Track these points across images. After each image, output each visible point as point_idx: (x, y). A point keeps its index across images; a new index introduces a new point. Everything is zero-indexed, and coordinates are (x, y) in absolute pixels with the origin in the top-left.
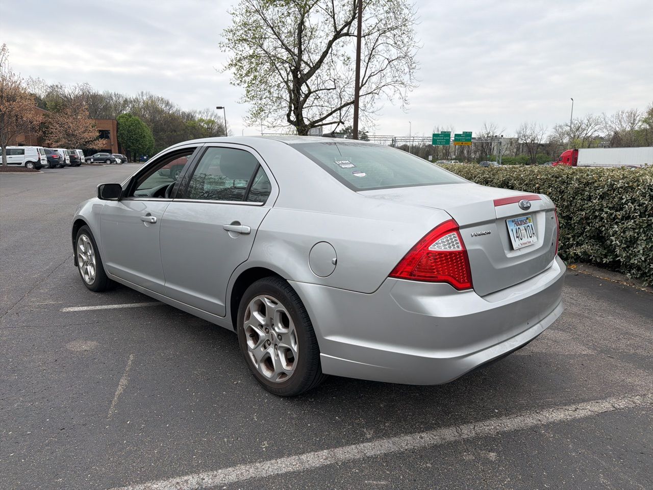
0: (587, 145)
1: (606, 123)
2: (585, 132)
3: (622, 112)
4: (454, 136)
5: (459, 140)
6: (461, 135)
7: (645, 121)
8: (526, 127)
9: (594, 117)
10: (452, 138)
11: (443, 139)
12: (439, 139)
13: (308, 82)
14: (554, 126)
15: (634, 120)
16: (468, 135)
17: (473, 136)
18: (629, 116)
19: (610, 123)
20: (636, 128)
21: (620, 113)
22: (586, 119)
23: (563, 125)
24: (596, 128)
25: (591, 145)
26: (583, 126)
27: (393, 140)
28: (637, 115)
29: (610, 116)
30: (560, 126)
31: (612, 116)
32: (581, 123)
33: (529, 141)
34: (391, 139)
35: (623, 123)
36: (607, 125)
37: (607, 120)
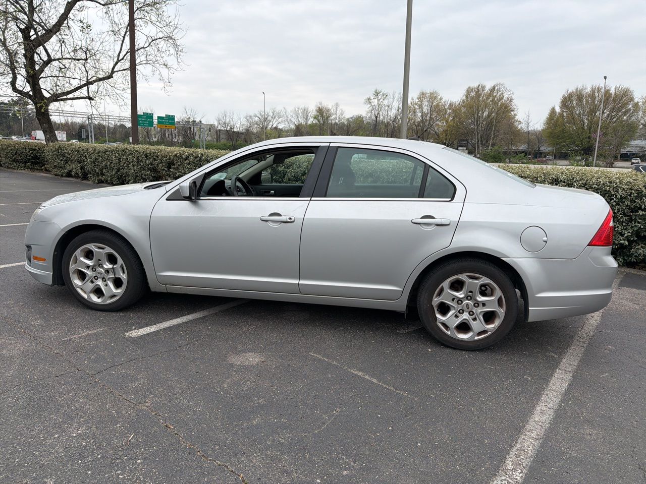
0: (277, 136)
1: (287, 117)
2: (271, 123)
3: (298, 108)
4: (157, 118)
5: (162, 123)
6: (163, 117)
7: (315, 118)
8: (225, 115)
9: (277, 111)
10: (155, 121)
11: (146, 121)
12: (142, 121)
13: (48, 45)
14: (245, 115)
15: (307, 116)
16: (171, 118)
17: (176, 120)
18: (303, 113)
19: (290, 117)
20: (309, 123)
21: (297, 109)
22: (271, 111)
23: (252, 115)
24: (280, 120)
25: (281, 136)
26: (269, 118)
27: (88, 118)
28: (309, 112)
29: (290, 112)
30: (250, 117)
31: (291, 111)
32: (268, 115)
33: (228, 128)
34: (87, 116)
35: (299, 118)
36: (288, 119)
37: (287, 114)
